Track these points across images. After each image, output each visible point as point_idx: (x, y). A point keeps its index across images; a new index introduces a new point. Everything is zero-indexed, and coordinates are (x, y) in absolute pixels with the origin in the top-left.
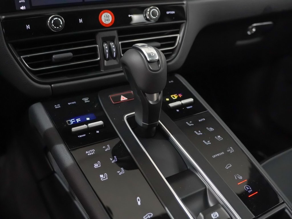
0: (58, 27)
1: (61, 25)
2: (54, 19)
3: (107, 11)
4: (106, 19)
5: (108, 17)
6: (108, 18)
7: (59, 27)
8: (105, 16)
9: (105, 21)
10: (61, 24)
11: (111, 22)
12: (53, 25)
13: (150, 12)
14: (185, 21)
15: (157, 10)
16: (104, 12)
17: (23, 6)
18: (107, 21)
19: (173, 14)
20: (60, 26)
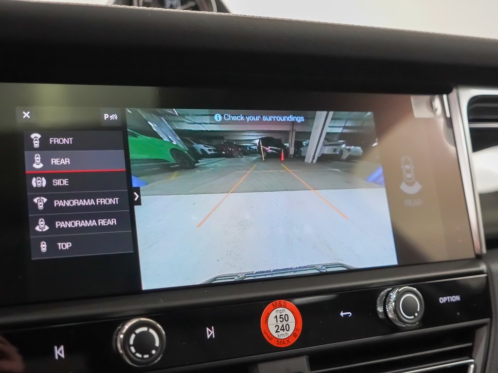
0: (146, 354)
1: (156, 348)
2: (138, 331)
3: (282, 301)
4: (280, 326)
7: (151, 355)
8: (276, 317)
9: (277, 332)
10: (157, 344)
12: (133, 349)
13: (397, 301)
14: (487, 320)
15: (414, 297)
16: (275, 307)
19: (457, 302)
20: (154, 352)
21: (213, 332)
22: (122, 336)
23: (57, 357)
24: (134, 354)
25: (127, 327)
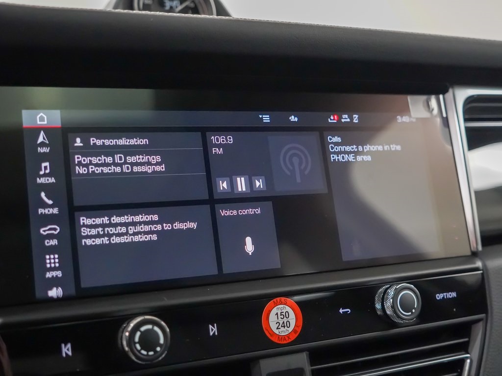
0: (151, 351)
1: (161, 346)
2: (143, 329)
3: (283, 299)
4: (281, 323)
5: (286, 315)
6: (285, 320)
7: (156, 352)
8: (277, 314)
9: (277, 328)
10: (162, 341)
11: (294, 331)
12: (138, 347)
13: (395, 298)
15: (411, 294)
16: (276, 304)
17: (55, 289)
18: (282, 329)
19: (453, 298)
20: (158, 349)
21: (215, 329)
22: (127, 334)
23: (64, 355)
24: (139, 351)
25: (132, 325)
